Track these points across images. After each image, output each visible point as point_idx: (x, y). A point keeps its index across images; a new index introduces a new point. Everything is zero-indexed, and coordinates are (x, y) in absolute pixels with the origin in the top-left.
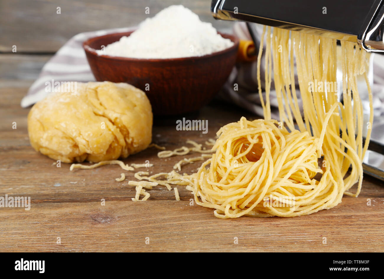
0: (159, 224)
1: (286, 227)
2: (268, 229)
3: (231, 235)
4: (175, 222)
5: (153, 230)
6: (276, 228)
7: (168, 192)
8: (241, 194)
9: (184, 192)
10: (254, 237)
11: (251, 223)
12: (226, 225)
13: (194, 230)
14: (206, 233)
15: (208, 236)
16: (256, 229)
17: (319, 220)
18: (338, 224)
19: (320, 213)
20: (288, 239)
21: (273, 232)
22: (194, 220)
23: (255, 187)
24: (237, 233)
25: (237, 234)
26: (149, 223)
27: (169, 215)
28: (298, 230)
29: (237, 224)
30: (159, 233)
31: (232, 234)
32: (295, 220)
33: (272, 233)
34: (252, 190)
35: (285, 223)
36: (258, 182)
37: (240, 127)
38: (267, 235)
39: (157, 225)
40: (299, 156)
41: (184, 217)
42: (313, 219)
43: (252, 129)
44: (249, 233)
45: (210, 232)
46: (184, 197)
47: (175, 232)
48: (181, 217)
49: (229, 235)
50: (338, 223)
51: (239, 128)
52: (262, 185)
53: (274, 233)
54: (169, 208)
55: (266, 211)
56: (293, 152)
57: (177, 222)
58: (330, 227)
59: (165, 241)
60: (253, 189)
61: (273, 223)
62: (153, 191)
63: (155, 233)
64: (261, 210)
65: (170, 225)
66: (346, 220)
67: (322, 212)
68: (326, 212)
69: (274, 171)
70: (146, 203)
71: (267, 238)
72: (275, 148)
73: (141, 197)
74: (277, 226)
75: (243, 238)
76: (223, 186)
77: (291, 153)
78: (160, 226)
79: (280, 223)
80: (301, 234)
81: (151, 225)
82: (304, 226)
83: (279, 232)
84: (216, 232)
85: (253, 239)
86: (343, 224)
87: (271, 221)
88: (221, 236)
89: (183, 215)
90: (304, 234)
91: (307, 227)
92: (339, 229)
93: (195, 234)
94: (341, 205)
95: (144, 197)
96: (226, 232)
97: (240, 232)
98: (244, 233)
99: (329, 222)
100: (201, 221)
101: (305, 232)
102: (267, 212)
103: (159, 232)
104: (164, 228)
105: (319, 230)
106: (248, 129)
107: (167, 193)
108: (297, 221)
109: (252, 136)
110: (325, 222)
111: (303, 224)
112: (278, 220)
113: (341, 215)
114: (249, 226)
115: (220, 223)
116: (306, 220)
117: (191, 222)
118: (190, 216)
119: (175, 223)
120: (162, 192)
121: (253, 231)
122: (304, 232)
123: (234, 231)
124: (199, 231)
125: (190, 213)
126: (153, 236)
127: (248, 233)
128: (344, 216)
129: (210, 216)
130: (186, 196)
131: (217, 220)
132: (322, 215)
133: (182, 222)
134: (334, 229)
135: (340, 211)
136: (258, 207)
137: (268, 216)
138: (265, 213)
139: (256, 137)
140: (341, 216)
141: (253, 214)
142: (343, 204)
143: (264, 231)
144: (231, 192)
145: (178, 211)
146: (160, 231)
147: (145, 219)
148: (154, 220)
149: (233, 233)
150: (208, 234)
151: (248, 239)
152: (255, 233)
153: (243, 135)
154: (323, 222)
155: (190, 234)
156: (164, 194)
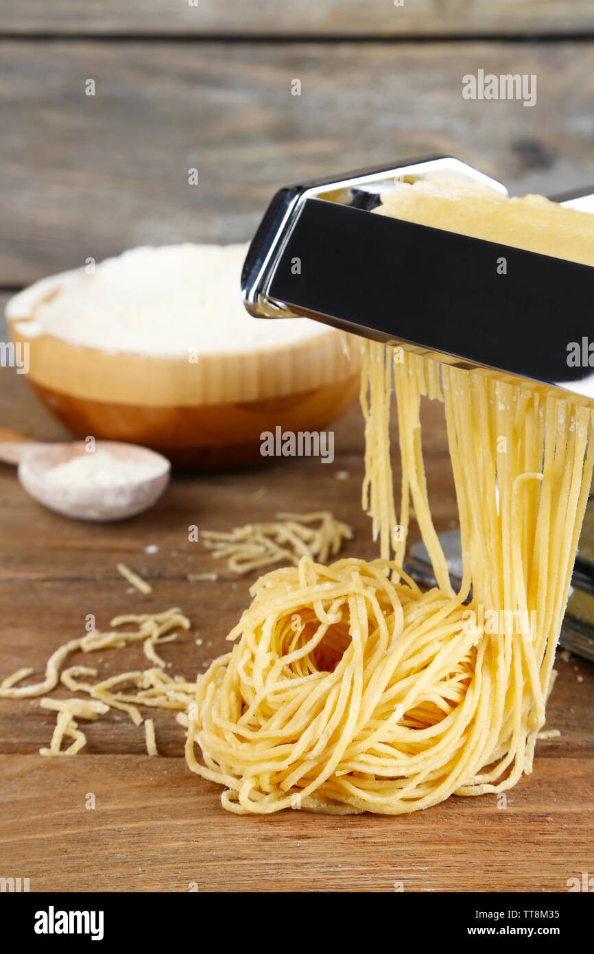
0: (87, 828)
1: (384, 844)
2: (341, 850)
3: (249, 868)
4: (127, 822)
5: (70, 847)
6: (358, 849)
7: (132, 728)
8: (283, 758)
9: (170, 729)
10: (300, 876)
11: (304, 832)
12: (243, 836)
13: (164, 850)
14: (191, 861)
15: (192, 868)
16: (311, 850)
17: (467, 826)
18: (510, 840)
19: (475, 805)
20: (379, 882)
21: (349, 859)
22: (174, 817)
23: (315, 745)
24: (264, 862)
25: (262, 864)
26: (66, 826)
27: (118, 800)
28: (409, 854)
29: (270, 834)
30: (82, 858)
31: (251, 865)
32: (409, 824)
33: (344, 864)
34: (308, 749)
35: (383, 834)
36: (323, 733)
37: (298, 582)
38: (332, 869)
39: (83, 830)
40: (425, 667)
41: (151, 809)
42: (454, 822)
43: (327, 585)
44: (292, 861)
45: (201, 855)
46: (168, 744)
47: (119, 855)
48: (145, 808)
49: (244, 868)
50: (508, 837)
51: (295, 583)
52: (333, 741)
53: (349, 864)
54: (122, 779)
55: (342, 799)
56: (411, 656)
57: (131, 822)
58: (486, 848)
59: (90, 883)
60: (311, 749)
61: (356, 831)
62: (98, 726)
63: (71, 858)
64: (332, 796)
65: (112, 833)
66: (532, 828)
67: (480, 801)
68: (491, 801)
69: (361, 705)
70: (74, 762)
71: (330, 879)
72: (378, 637)
73: (66, 742)
74: (364, 842)
75: (274, 878)
76: (246, 733)
77: (407, 659)
78: (88, 834)
79: (373, 831)
80: (413, 868)
81: (68, 832)
82: (425, 842)
83: (361, 859)
84: (214, 857)
85: (297, 879)
86: (521, 839)
87: (354, 826)
88: (223, 870)
89: (150, 803)
90: (420, 868)
91: (432, 847)
92: (507, 854)
93: (164, 862)
94: (531, 780)
95: (72, 744)
96: (239, 858)
97: (272, 859)
98: (279, 861)
99: (488, 832)
100: (188, 821)
101: (425, 862)
102: (345, 801)
103: (81, 855)
104: (97, 840)
105: (459, 858)
106: (318, 588)
107: (130, 731)
108: (413, 827)
109: (325, 604)
110: (479, 832)
111: (426, 837)
112: (370, 821)
113: (523, 812)
114: (296, 841)
115: (231, 830)
116: (437, 826)
117: (165, 823)
118: (167, 805)
119: (125, 826)
120: (117, 728)
121: (303, 855)
122: (421, 862)
123: (259, 857)
124: (176, 851)
125: (167, 797)
126: (64, 866)
127: (288, 861)
128: (530, 815)
129: (213, 806)
130: (172, 742)
131: (226, 820)
132: (478, 809)
133: (142, 824)
134: (496, 853)
135: (523, 798)
136: (324, 788)
137: (348, 811)
138: (341, 804)
139: (336, 605)
140: (522, 814)
141: (313, 805)
142: (536, 779)
143: (328, 855)
144: (261, 751)
145: (141, 790)
146: (84, 851)
147: (60, 813)
148: (79, 816)
149: (253, 862)
150: (196, 864)
151: (284, 881)
152: (305, 861)
153: (303, 601)
154: (475, 832)
155: (154, 860)
156: (122, 734)
